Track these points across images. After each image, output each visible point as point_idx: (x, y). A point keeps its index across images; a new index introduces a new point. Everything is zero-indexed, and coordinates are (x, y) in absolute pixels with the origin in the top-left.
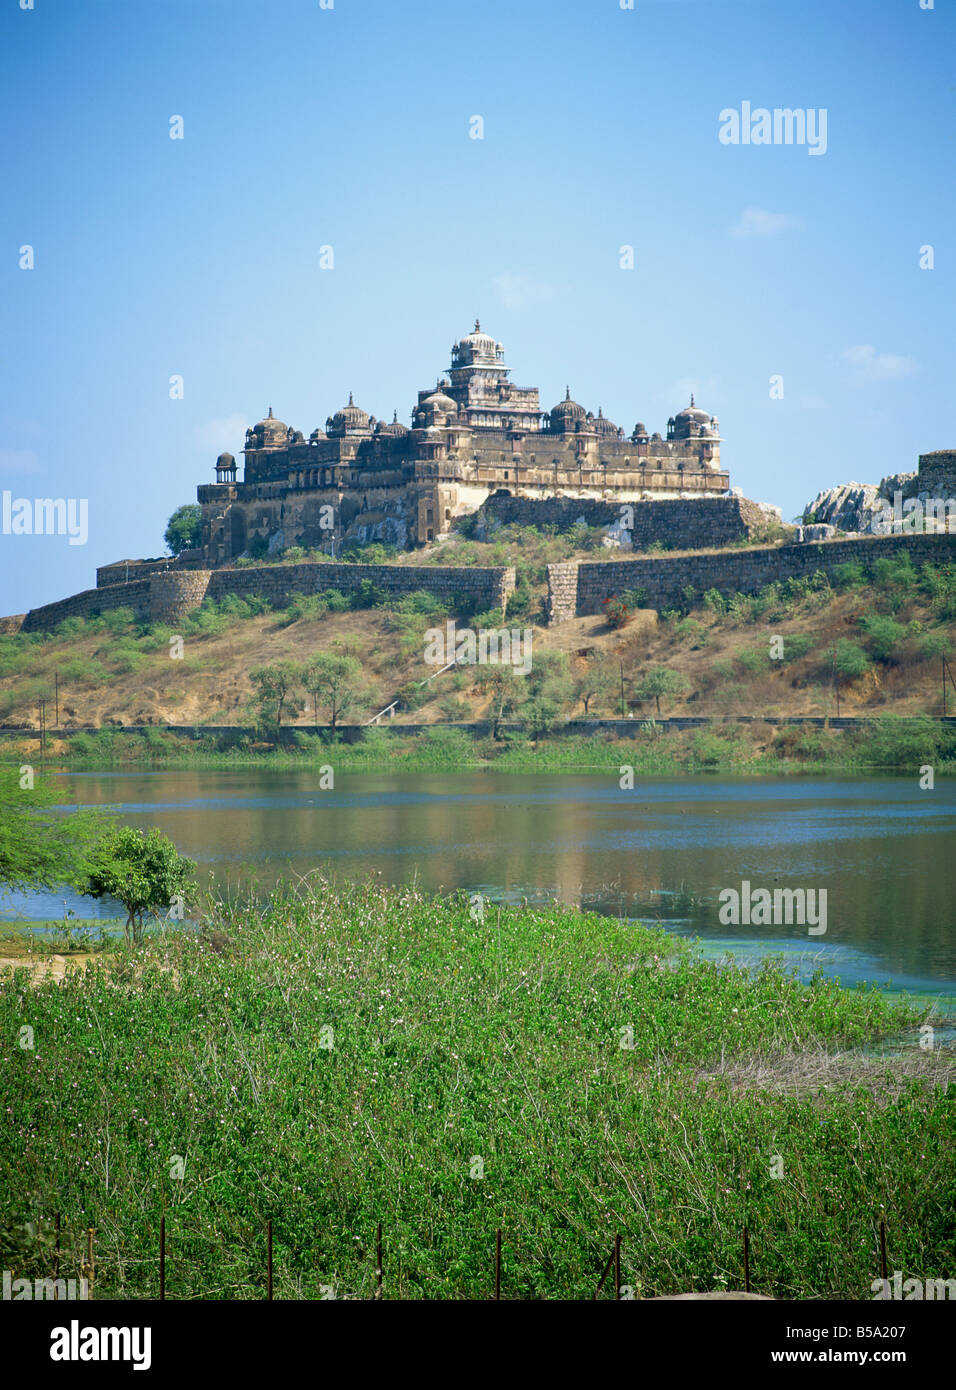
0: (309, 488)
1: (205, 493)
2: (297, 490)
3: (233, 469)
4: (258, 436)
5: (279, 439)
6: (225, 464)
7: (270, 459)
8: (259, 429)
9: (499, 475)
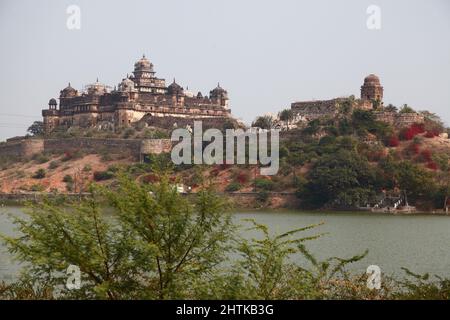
0: (81, 112)
1: (45, 113)
2: (77, 112)
3: (56, 105)
4: (65, 92)
5: (72, 94)
6: (52, 102)
7: (68, 101)
8: (65, 90)
9: (149, 108)
